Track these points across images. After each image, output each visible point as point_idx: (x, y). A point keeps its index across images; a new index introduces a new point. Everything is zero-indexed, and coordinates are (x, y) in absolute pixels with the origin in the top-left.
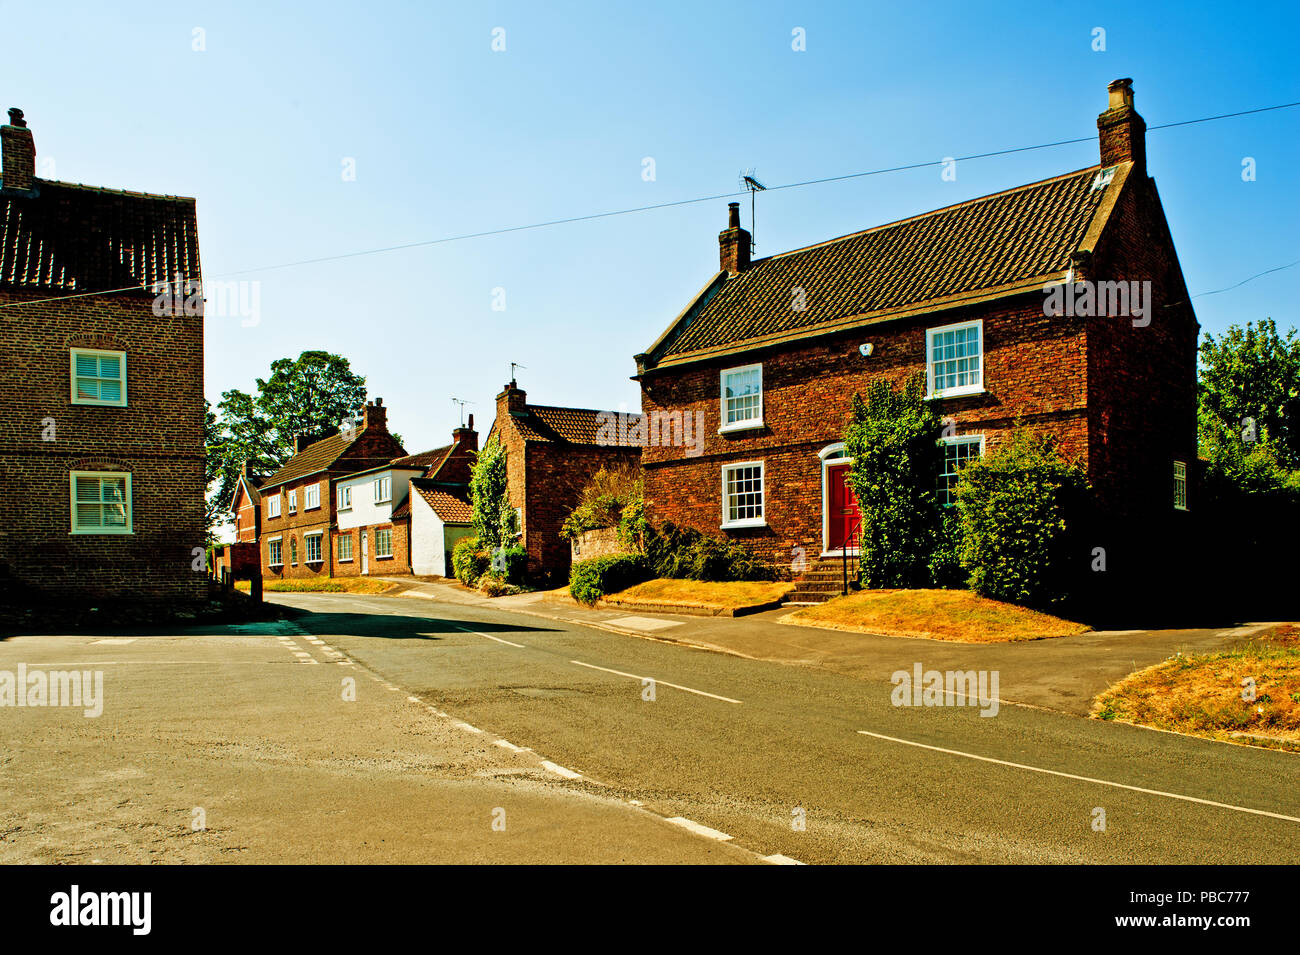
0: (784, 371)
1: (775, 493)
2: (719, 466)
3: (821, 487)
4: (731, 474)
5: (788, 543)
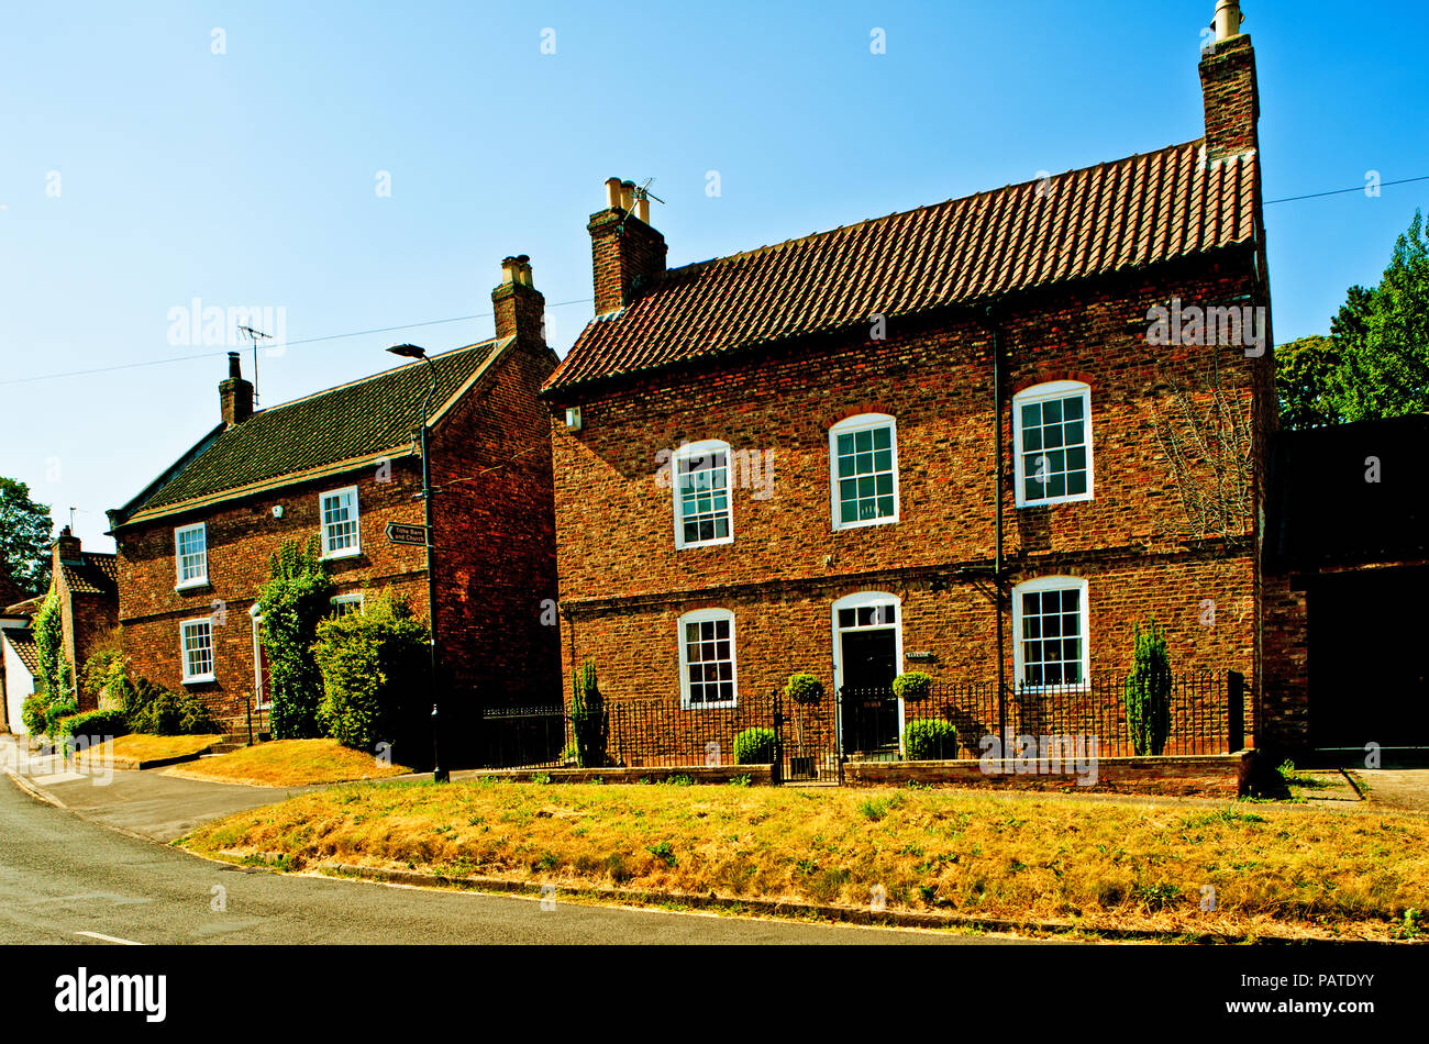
0: (220, 530)
1: (220, 649)
2: (178, 622)
3: (252, 644)
4: (188, 629)
5: (232, 697)
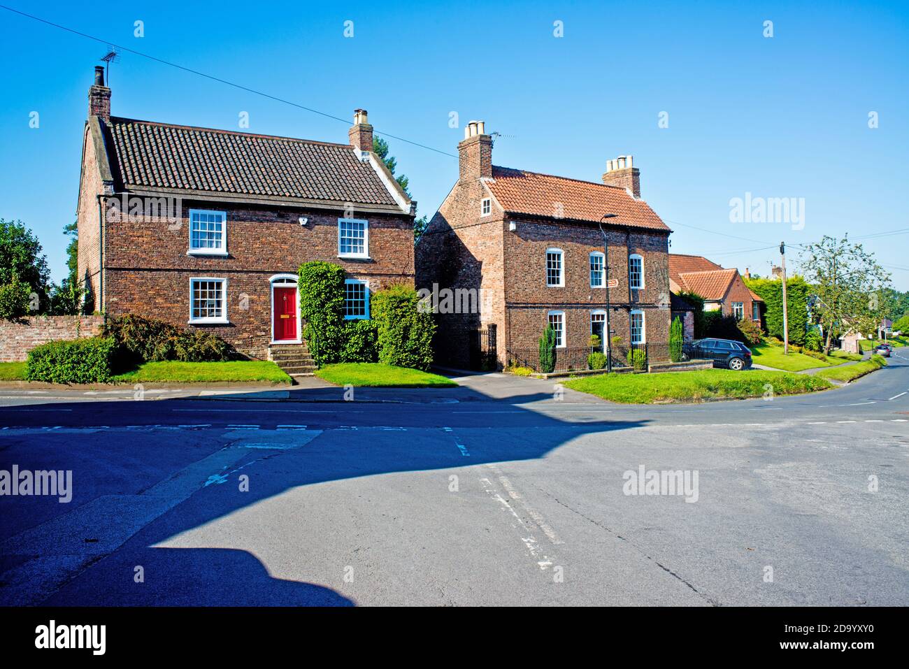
1: (235, 301)
2: (187, 278)
3: (270, 300)
4: (196, 285)
5: (245, 335)
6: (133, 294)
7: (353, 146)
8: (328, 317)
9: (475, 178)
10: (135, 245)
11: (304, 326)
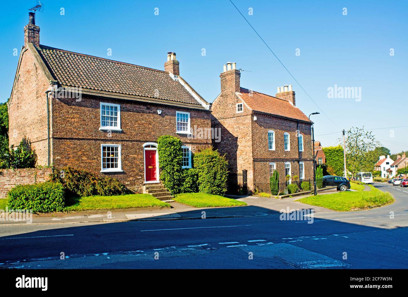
0: (128, 110)
1: (126, 158)
2: (99, 144)
3: (143, 158)
4: (104, 148)
5: (131, 178)
6: (69, 154)
7: (168, 72)
8: (175, 167)
9: (232, 92)
10: (70, 123)
11: (161, 172)
